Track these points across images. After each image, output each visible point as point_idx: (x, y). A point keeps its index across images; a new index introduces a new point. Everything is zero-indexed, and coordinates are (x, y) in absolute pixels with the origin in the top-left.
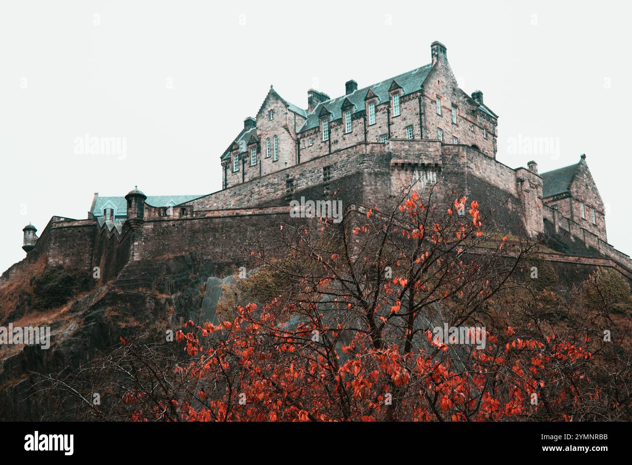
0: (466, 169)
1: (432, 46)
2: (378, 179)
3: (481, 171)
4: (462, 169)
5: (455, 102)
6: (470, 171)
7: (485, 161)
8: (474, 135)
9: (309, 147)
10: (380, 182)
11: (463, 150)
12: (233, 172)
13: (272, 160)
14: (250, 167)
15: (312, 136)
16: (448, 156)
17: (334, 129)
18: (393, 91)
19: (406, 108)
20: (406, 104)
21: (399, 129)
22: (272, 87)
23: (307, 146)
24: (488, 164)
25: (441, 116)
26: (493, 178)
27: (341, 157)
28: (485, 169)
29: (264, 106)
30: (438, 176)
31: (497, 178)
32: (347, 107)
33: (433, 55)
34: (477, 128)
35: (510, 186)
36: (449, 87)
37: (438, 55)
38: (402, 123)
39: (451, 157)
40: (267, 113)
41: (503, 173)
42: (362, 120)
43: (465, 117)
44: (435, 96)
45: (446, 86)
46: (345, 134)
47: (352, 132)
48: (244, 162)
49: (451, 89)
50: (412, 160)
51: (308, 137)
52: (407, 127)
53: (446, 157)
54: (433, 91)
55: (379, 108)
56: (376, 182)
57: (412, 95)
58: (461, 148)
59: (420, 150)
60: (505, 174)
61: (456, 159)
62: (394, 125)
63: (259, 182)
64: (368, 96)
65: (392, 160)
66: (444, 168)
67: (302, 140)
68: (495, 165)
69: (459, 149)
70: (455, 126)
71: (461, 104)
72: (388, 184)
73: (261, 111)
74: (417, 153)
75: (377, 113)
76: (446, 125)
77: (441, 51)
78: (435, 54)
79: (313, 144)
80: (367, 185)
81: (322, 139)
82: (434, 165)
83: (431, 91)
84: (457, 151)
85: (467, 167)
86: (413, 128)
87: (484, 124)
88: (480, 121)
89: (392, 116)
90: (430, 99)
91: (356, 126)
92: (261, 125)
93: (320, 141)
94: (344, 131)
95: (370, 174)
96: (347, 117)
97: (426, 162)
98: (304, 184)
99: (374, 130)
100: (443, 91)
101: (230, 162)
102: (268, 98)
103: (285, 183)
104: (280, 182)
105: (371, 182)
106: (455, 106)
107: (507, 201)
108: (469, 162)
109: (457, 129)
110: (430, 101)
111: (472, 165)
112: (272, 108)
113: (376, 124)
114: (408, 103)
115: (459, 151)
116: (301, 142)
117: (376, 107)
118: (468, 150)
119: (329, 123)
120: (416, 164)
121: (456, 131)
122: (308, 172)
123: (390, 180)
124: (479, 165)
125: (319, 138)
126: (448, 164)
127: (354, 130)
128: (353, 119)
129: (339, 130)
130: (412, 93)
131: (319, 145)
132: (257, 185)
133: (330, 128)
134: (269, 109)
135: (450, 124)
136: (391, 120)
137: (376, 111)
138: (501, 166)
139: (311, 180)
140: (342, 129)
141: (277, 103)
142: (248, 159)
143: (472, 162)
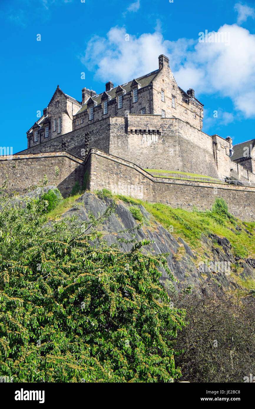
0: (177, 134)
1: (159, 58)
2: (119, 140)
3: (188, 135)
4: (175, 134)
5: (174, 94)
6: (180, 135)
7: (190, 130)
8: (187, 116)
9: (81, 124)
10: (121, 142)
11: (176, 121)
12: (34, 142)
13: (57, 133)
14: (44, 138)
15: (83, 117)
16: (166, 126)
17: (96, 112)
18: (134, 86)
19: (141, 97)
20: (141, 94)
21: (137, 110)
22: (58, 86)
23: (79, 123)
24: (193, 132)
25: (164, 102)
26: (196, 141)
27: (96, 126)
28: (191, 135)
29: (53, 99)
30: (159, 138)
31: (199, 141)
32: (105, 97)
33: (160, 63)
34: (189, 112)
35: (208, 146)
36: (170, 84)
37: (163, 63)
38: (139, 106)
39: (168, 126)
40: (55, 103)
41: (203, 138)
42: (113, 106)
43: (181, 103)
44: (160, 89)
45: (168, 84)
46: (103, 115)
47: (108, 113)
48: (41, 135)
49: (171, 86)
50: (142, 128)
51: (81, 118)
52: (142, 109)
53: (164, 126)
54: (159, 86)
55: (125, 97)
56: (118, 142)
57: (145, 89)
58: (174, 120)
59: (148, 121)
60: (204, 139)
61: (171, 127)
62: (134, 108)
63: (45, 145)
64: (118, 90)
65: (128, 128)
66: (163, 133)
67: (77, 120)
68: (198, 132)
69: (173, 121)
70: (174, 109)
71: (178, 96)
72: (126, 143)
73: (51, 102)
74: (145, 123)
75: (124, 101)
76: (168, 109)
77: (165, 61)
78: (161, 63)
79: (84, 122)
80: (112, 144)
81: (89, 118)
82: (156, 131)
83: (158, 86)
84: (172, 122)
85: (178, 132)
86: (145, 109)
87: (194, 109)
88: (191, 107)
89: (132, 102)
90: (157, 91)
91: (110, 110)
92: (51, 111)
93: (88, 120)
94: (103, 113)
95: (114, 137)
96: (104, 105)
97: (151, 129)
98: (73, 145)
99: (121, 112)
100: (166, 87)
101: (32, 136)
102: (55, 93)
103: (61, 144)
104: (58, 144)
105: (114, 142)
106: (174, 97)
107: (205, 156)
108: (180, 129)
109: (175, 111)
110: (157, 92)
111: (181, 132)
112: (58, 100)
113: (122, 108)
114: (143, 93)
115: (173, 122)
116: (76, 121)
117: (123, 97)
118: (179, 121)
119: (93, 108)
120: (145, 131)
121: (174, 112)
122: (76, 137)
123: (127, 140)
124: (186, 132)
125: (87, 118)
126: (166, 130)
127: (109, 112)
128: (108, 105)
129: (100, 113)
130: (145, 87)
131: (87, 123)
132: (44, 147)
133: (94, 111)
134: (56, 101)
135: (170, 107)
136: (132, 105)
137: (123, 99)
138: (201, 134)
139: (77, 142)
140: (102, 112)
141: (61, 97)
142: (43, 133)
143: (182, 130)
